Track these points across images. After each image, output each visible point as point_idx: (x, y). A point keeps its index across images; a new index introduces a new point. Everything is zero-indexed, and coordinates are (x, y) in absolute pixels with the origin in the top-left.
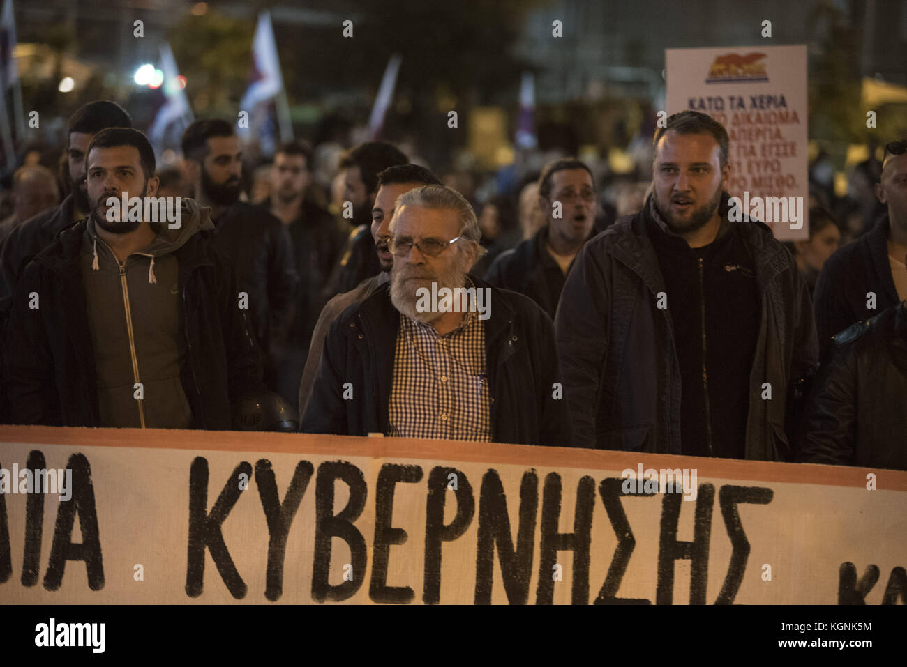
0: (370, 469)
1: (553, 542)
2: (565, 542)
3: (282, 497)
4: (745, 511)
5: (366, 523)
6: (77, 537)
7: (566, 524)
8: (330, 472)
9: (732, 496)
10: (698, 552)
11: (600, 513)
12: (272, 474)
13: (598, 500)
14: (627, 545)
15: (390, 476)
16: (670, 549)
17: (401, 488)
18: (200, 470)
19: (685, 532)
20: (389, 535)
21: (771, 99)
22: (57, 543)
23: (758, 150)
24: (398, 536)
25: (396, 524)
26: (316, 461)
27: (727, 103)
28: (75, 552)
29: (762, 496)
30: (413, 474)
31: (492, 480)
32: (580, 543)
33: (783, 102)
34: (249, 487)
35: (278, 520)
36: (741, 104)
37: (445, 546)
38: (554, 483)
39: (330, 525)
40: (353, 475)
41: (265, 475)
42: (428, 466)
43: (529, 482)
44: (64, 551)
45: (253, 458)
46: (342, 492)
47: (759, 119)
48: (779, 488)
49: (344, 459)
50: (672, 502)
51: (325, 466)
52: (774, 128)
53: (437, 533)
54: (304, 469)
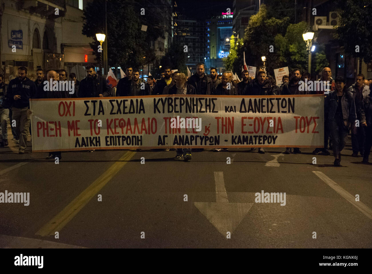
0: (173, 98)
3: (164, 102)
4: (214, 101)
5: (173, 104)
6: (142, 108)
7: (195, 103)
8: (169, 99)
9: (213, 99)
11: (198, 102)
12: (163, 100)
13: (198, 100)
14: (202, 105)
15: (176, 99)
18: (155, 100)
19: (208, 104)
20: (176, 105)
22: (140, 109)
24: (177, 105)
28: (142, 110)
29: (216, 99)
30: (178, 98)
31: (187, 99)
32: (197, 105)
34: (160, 101)
35: (164, 104)
37: (182, 106)
38: (193, 99)
39: (169, 105)
40: (171, 99)
41: (162, 99)
42: (179, 98)
43: (191, 99)
45: (160, 98)
46: (170, 101)
49: (170, 97)
50: (206, 100)
51: (168, 98)
53: (181, 105)
54: (166, 99)
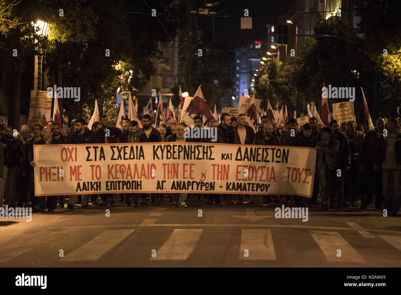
0: (172, 145)
1: (191, 152)
2: (193, 152)
3: (163, 149)
4: (212, 148)
5: (172, 151)
6: (142, 154)
7: (193, 150)
8: (168, 146)
9: (210, 147)
10: (207, 153)
11: (196, 149)
12: (162, 147)
14: (199, 152)
16: (204, 153)
17: (175, 147)
18: (154, 147)
19: (205, 151)
20: (174, 152)
22: (139, 155)
24: (175, 152)
25: (175, 151)
26: (166, 145)
28: (141, 156)
29: (213, 147)
30: (176, 146)
31: (185, 146)
34: (159, 148)
35: (162, 151)
37: (180, 153)
38: (191, 146)
39: (168, 151)
40: (170, 146)
42: (178, 145)
43: (189, 146)
45: (159, 145)
46: (169, 148)
48: (215, 146)
49: (169, 144)
50: (204, 147)
51: (167, 145)
54: (165, 146)
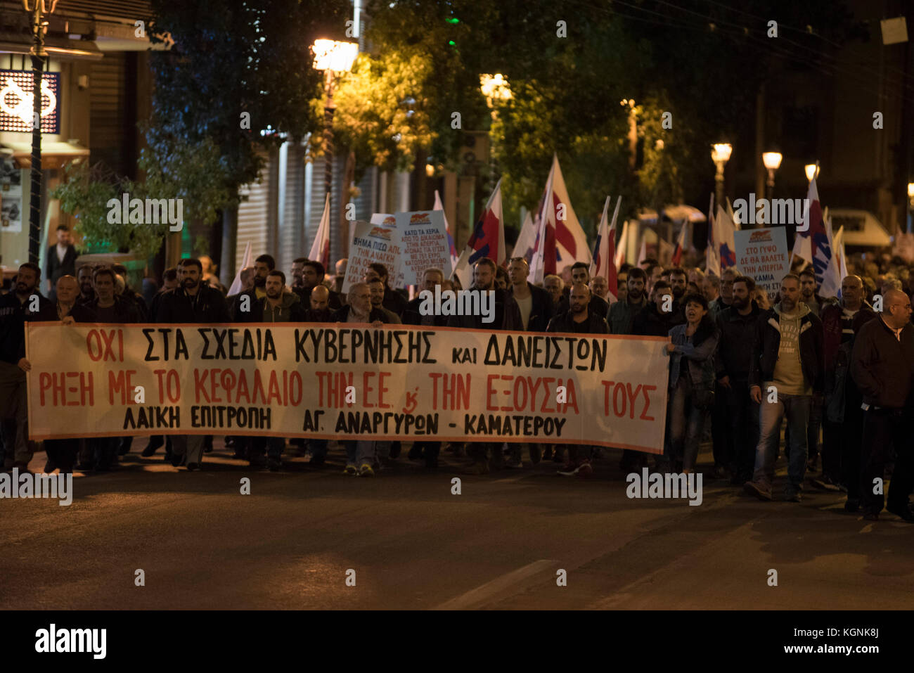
1: (382, 346)
2: (386, 346)
3: (317, 338)
4: (429, 337)
5: (337, 344)
6: (270, 348)
7: (385, 342)
8: (328, 332)
9: (425, 334)
10: (418, 347)
11: (394, 339)
12: (314, 333)
13: (393, 336)
14: (401, 346)
15: (342, 332)
16: (411, 347)
17: (345, 335)
19: (415, 342)
20: (342, 347)
21: (433, 230)
22: (265, 351)
23: (431, 249)
24: (345, 347)
25: (344, 344)
26: (324, 329)
27: (418, 233)
28: (269, 352)
29: (433, 334)
31: (367, 332)
32: (389, 346)
33: (437, 231)
34: (309, 336)
35: (316, 343)
36: (423, 232)
37: (357, 349)
38: (382, 333)
39: (328, 345)
40: (333, 332)
41: (312, 332)
44: (267, 352)
45: (309, 329)
46: (331, 336)
47: (430, 238)
49: (331, 328)
50: (411, 335)
51: (327, 330)
52: (435, 241)
53: (354, 346)
54: (322, 331)
